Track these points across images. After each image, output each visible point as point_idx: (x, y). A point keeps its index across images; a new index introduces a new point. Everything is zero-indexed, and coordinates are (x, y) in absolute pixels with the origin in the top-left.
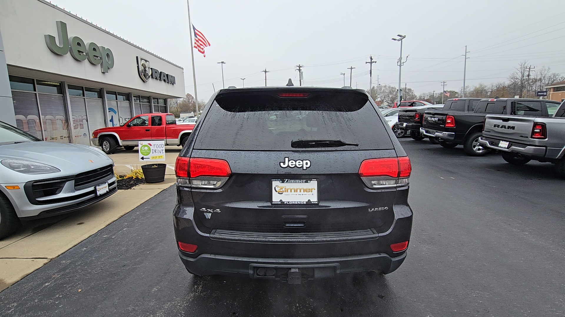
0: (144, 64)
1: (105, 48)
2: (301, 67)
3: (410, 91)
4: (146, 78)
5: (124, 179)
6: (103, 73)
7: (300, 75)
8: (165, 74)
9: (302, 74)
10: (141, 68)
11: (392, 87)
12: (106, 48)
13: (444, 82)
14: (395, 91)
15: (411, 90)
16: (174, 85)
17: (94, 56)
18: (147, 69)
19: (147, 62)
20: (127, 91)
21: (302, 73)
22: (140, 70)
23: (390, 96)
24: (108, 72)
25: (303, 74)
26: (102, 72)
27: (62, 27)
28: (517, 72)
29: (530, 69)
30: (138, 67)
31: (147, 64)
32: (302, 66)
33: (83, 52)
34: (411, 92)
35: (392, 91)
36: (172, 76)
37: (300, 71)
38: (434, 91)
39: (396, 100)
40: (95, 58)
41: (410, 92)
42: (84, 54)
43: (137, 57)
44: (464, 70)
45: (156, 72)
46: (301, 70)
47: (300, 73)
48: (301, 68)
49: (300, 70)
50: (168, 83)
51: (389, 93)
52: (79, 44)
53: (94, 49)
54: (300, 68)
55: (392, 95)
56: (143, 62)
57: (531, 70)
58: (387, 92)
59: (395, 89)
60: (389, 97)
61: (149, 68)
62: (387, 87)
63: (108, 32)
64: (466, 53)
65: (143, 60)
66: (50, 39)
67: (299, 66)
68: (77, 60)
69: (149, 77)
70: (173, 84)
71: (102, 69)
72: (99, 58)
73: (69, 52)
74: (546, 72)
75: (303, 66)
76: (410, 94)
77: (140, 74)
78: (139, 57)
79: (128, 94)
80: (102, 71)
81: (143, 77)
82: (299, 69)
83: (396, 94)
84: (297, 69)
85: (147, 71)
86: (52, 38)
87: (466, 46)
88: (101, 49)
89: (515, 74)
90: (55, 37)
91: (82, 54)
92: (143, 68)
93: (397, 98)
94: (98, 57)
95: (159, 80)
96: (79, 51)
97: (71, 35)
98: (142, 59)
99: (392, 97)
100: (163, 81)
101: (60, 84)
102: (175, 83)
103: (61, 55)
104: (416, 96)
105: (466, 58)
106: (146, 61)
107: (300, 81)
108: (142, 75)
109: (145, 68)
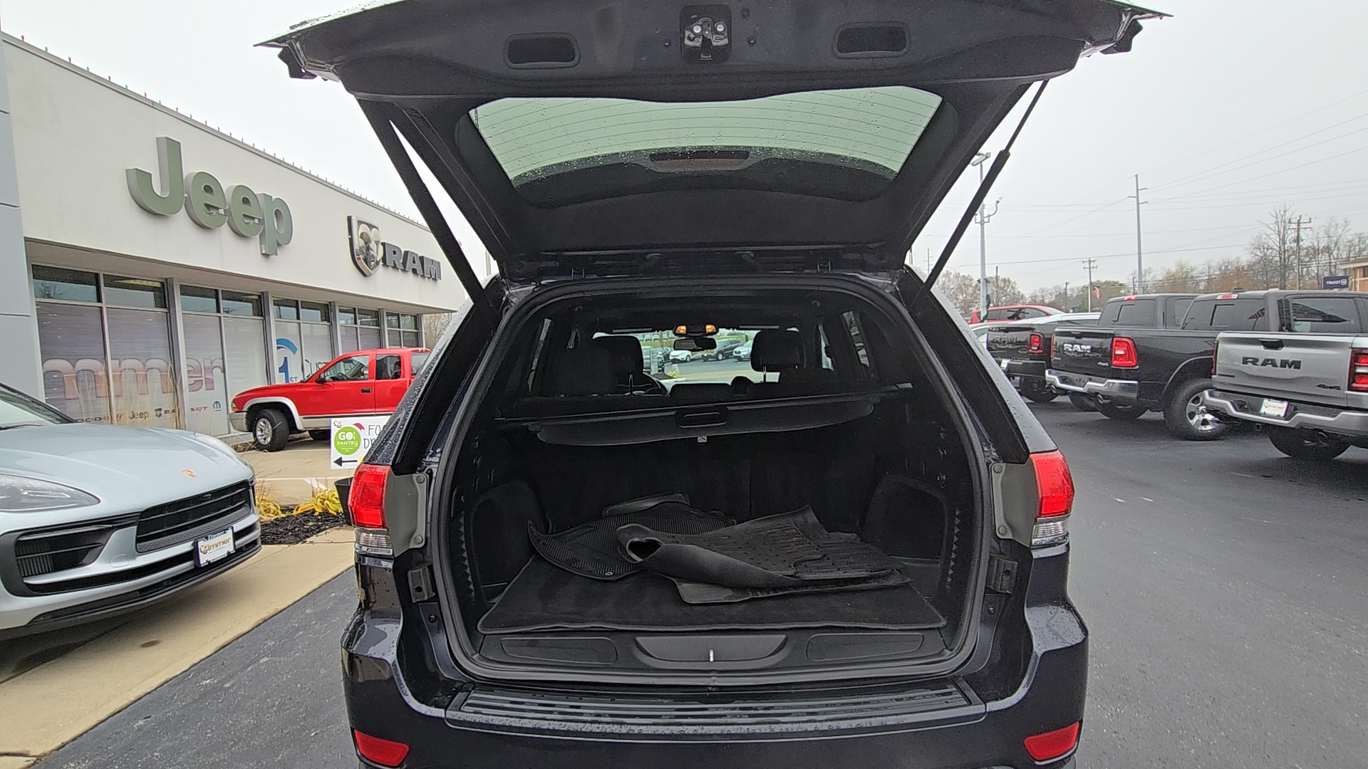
0: (366, 233)
1: (271, 197)
3: (1007, 283)
4: (370, 268)
5: (292, 516)
6: (266, 255)
8: (417, 255)
10: (359, 243)
11: (963, 276)
12: (274, 197)
13: (1090, 262)
14: (970, 285)
15: (1009, 281)
16: (439, 281)
17: (244, 215)
18: (373, 245)
19: (374, 229)
20: (324, 299)
22: (356, 247)
23: (961, 297)
24: (277, 255)
26: (263, 255)
27: (171, 150)
28: (1269, 232)
29: (1299, 223)
30: (351, 241)
31: (372, 234)
33: (217, 209)
34: (1010, 287)
35: (964, 285)
36: (432, 261)
38: (1067, 284)
39: (974, 306)
40: (246, 221)
41: (1008, 287)
42: (221, 211)
43: (349, 219)
44: (1137, 232)
45: (395, 253)
50: (423, 276)
51: (957, 290)
52: (208, 189)
53: (246, 201)
55: (965, 295)
56: (364, 228)
57: (1302, 226)
58: (952, 287)
59: (971, 280)
60: (957, 299)
61: (377, 243)
62: (952, 276)
63: (280, 161)
64: (1138, 190)
65: (363, 225)
66: (138, 180)
68: (202, 226)
69: (377, 263)
70: (435, 279)
71: (262, 245)
72: (256, 221)
73: (183, 207)
74: (1340, 231)
76: (1008, 290)
77: (356, 257)
78: (353, 218)
79: (328, 305)
80: (264, 252)
81: (362, 263)
83: (974, 292)
85: (372, 250)
86: (143, 177)
87: (1136, 176)
88: (261, 200)
89: (1264, 236)
90: (150, 174)
91: (214, 212)
92: (362, 243)
93: (976, 303)
94: (253, 218)
95: (402, 270)
96: (208, 206)
97: (190, 168)
98: (360, 223)
99: (963, 300)
100: (411, 273)
101: (162, 283)
102: (440, 278)
103: (162, 215)
104: (1022, 295)
105: (1138, 204)
106: (371, 226)
108: (359, 259)
109: (367, 242)
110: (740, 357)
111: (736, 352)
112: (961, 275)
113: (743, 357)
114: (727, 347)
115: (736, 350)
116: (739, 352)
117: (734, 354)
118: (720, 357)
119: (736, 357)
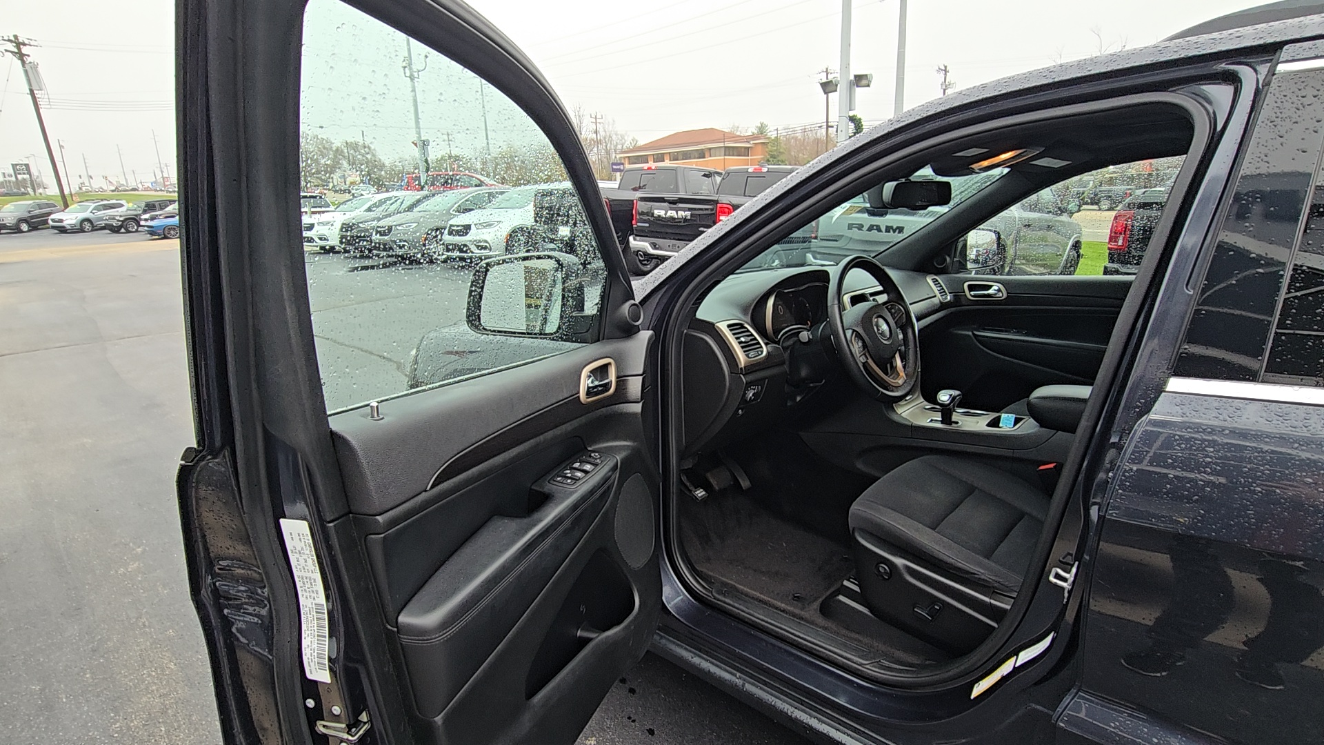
2: (24, 44)
3: (370, 150)
7: (26, 72)
9: (37, 72)
14: (333, 149)
15: (373, 148)
21: (35, 67)
25: (40, 69)
29: (596, 118)
32: (27, 42)
37: (23, 63)
41: (368, 153)
46: (28, 56)
47: (23, 66)
48: (25, 50)
49: (21, 56)
54: (19, 49)
57: (598, 121)
59: (334, 144)
67: (12, 38)
75: (32, 43)
82: (16, 51)
84: (6, 51)
107: (32, 92)
110: (64, 227)
111: (53, 220)
112: (319, 137)
113: (69, 227)
114: (33, 213)
115: (53, 216)
116: (61, 221)
117: (50, 222)
118: (24, 227)
119: (53, 227)
